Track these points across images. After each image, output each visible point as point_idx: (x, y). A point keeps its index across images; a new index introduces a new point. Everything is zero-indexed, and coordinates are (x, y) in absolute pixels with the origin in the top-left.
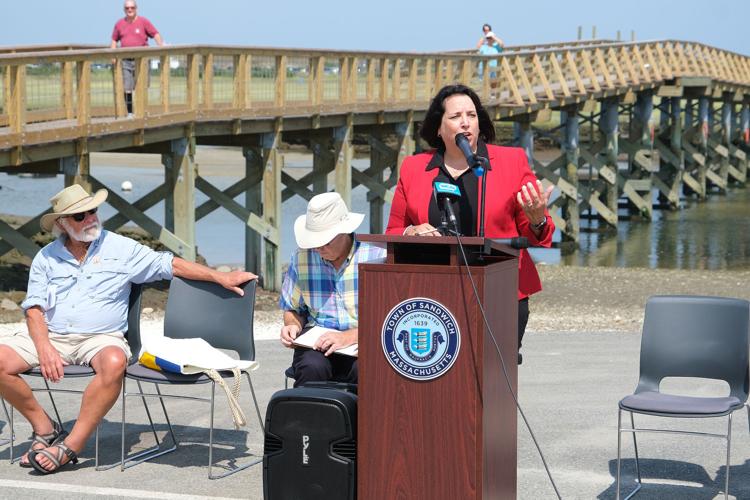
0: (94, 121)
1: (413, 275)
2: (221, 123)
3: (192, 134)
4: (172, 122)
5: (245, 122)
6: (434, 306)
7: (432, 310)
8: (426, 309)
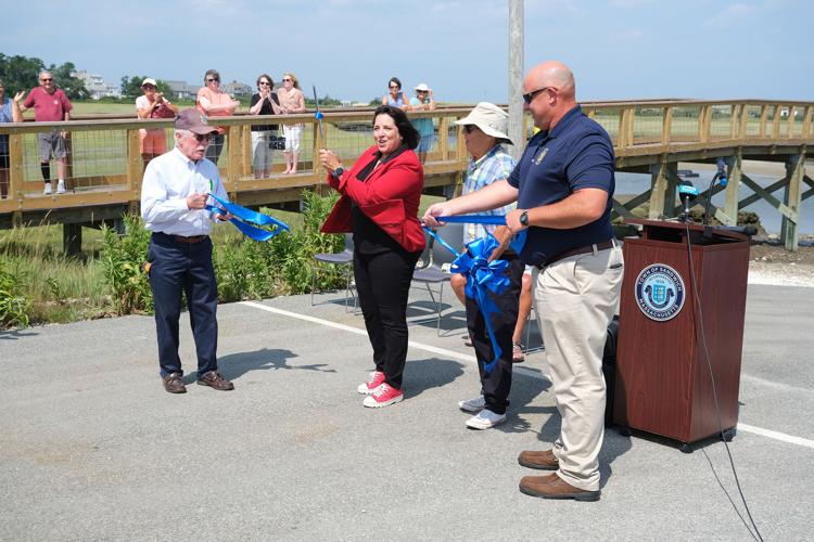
0: (672, 144)
1: (658, 249)
2: (762, 147)
3: (740, 153)
4: (726, 145)
5: (778, 147)
6: (669, 270)
7: (668, 273)
8: (664, 272)
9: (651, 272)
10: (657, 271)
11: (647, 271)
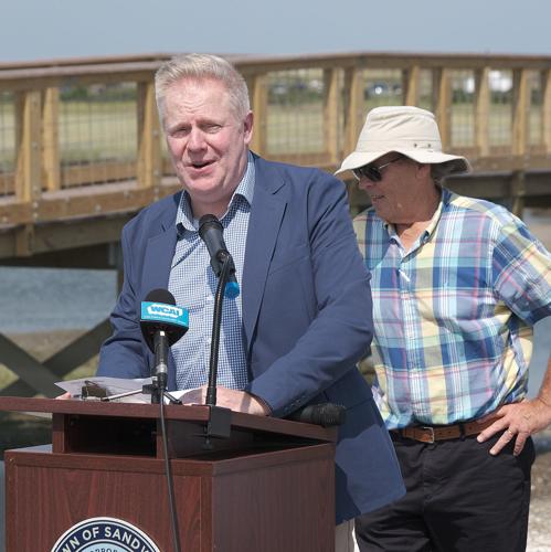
1: (95, 474)
6: (129, 533)
7: (125, 542)
8: (116, 539)
9: (82, 542)
10: (98, 537)
11: (72, 538)
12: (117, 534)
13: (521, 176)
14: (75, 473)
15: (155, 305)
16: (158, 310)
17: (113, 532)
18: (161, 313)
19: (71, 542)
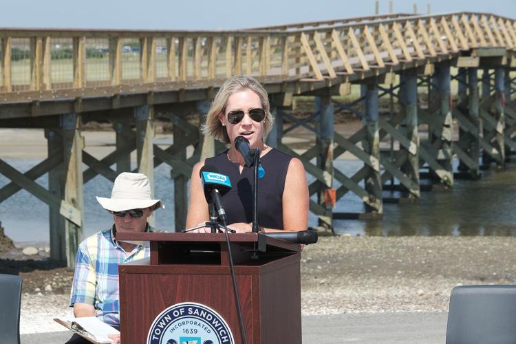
1: (180, 277)
5: (44, 104)
6: (205, 311)
7: (202, 317)
8: (196, 315)
9: (173, 318)
10: (184, 314)
11: (166, 316)
12: (197, 312)
13: (80, 101)
14: (166, 277)
15: (211, 174)
16: (214, 176)
17: (194, 311)
18: (215, 179)
19: (166, 318)
